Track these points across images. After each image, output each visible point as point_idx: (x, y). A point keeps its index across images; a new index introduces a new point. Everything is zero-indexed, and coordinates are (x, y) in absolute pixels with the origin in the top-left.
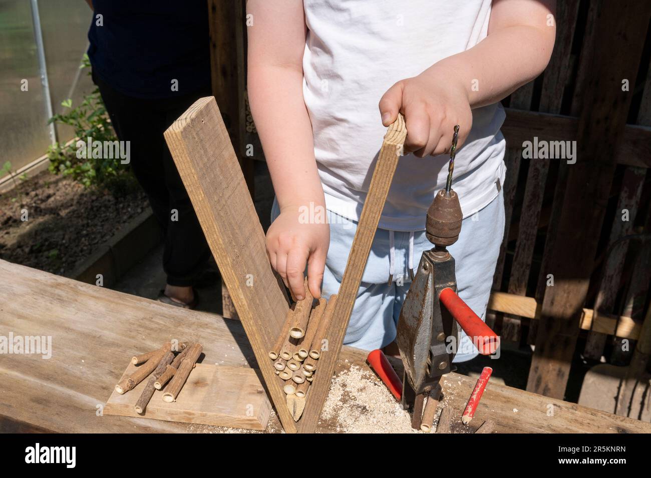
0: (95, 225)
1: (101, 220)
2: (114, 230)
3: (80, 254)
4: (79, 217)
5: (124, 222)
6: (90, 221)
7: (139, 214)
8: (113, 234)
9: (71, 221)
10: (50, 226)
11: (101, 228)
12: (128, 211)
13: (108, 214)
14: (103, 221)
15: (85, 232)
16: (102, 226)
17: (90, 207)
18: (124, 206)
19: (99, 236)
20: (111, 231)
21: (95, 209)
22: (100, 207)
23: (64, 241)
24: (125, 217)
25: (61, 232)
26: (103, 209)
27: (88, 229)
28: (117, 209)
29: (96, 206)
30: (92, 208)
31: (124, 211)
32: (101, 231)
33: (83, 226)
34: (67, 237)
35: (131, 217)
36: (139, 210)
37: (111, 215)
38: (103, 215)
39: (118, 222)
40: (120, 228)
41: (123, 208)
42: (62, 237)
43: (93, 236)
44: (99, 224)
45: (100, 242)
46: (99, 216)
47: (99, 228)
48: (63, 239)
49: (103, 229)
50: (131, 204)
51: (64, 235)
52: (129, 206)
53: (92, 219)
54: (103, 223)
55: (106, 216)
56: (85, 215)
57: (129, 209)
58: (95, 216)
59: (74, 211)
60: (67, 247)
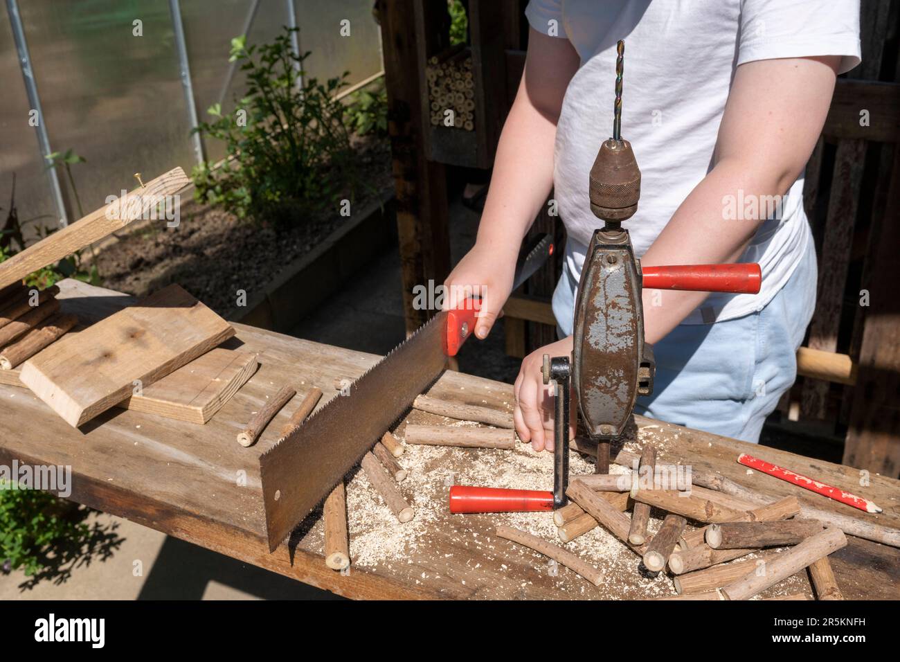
0: (249, 268)
1: (257, 261)
2: (274, 274)
3: (228, 305)
4: (228, 257)
5: (287, 263)
6: (242, 263)
7: (306, 252)
8: (272, 279)
9: (218, 262)
10: (191, 269)
11: (256, 271)
12: (293, 250)
13: (266, 253)
14: (260, 262)
15: (235, 277)
16: (258, 269)
17: (242, 243)
18: (287, 243)
19: (253, 282)
20: (269, 275)
21: (249, 247)
22: (257, 245)
23: (208, 289)
24: (289, 257)
25: (204, 278)
26: (260, 246)
27: (241, 273)
28: (279, 247)
29: (252, 243)
30: (246, 246)
31: (288, 249)
32: (256, 275)
33: (234, 269)
34: (212, 283)
35: (295, 257)
36: (308, 248)
37: (271, 254)
38: (261, 255)
39: (280, 264)
40: (281, 271)
41: (287, 246)
42: (205, 283)
43: (246, 282)
44: (255, 266)
45: (254, 289)
46: (254, 256)
47: (253, 271)
48: (207, 286)
49: (259, 273)
50: (298, 240)
51: (208, 281)
52: (294, 242)
53: (244, 260)
54: (259, 265)
55: (263, 257)
56: (236, 255)
57: (295, 247)
58: (250, 256)
59: (222, 250)
60: (211, 296)
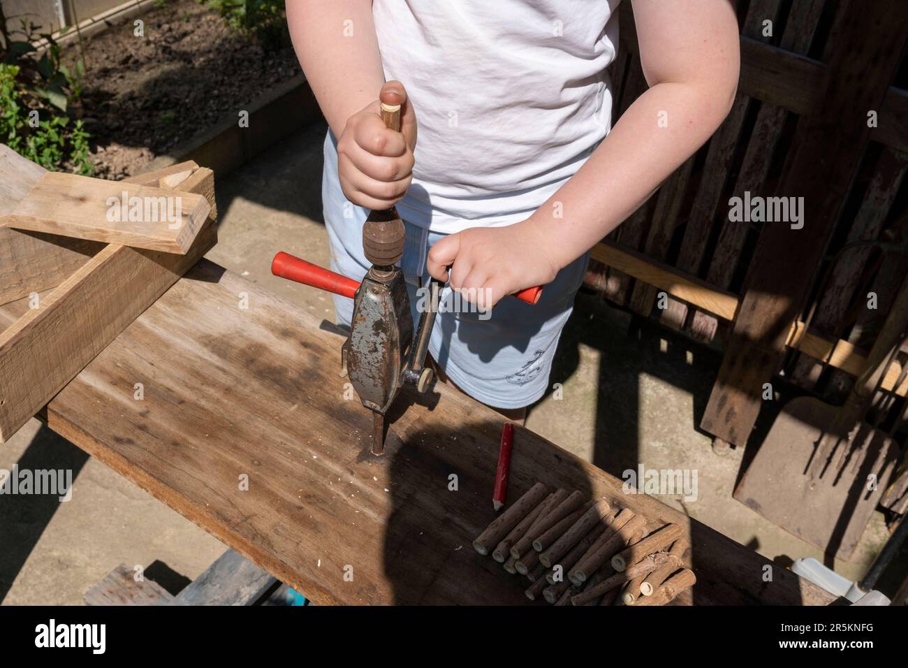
0: (231, 85)
1: (240, 79)
2: (254, 95)
3: (203, 121)
4: (213, 70)
5: (269, 86)
6: (226, 78)
7: (290, 77)
8: (250, 101)
9: (203, 73)
10: (175, 77)
11: (238, 89)
12: (277, 72)
13: (251, 72)
14: (242, 80)
15: (216, 92)
16: (240, 87)
17: (229, 59)
18: (274, 63)
19: (231, 101)
20: (248, 96)
21: (236, 62)
22: (243, 61)
23: (187, 101)
24: (272, 80)
25: (187, 88)
26: (246, 63)
27: (222, 89)
28: (264, 67)
29: (238, 59)
30: (232, 61)
31: (273, 71)
32: (237, 93)
33: (216, 83)
34: (192, 95)
35: (278, 81)
36: (292, 73)
37: (255, 73)
38: (244, 73)
39: (261, 85)
40: (261, 93)
41: (272, 66)
42: (186, 93)
43: (225, 100)
44: (237, 84)
45: (231, 109)
46: (239, 72)
47: (234, 89)
48: (187, 97)
49: (239, 91)
50: (284, 63)
51: (189, 92)
52: (280, 64)
53: (229, 76)
54: (241, 83)
55: (246, 75)
56: (221, 69)
57: (280, 69)
58: (235, 72)
59: (210, 61)
60: (188, 109)
